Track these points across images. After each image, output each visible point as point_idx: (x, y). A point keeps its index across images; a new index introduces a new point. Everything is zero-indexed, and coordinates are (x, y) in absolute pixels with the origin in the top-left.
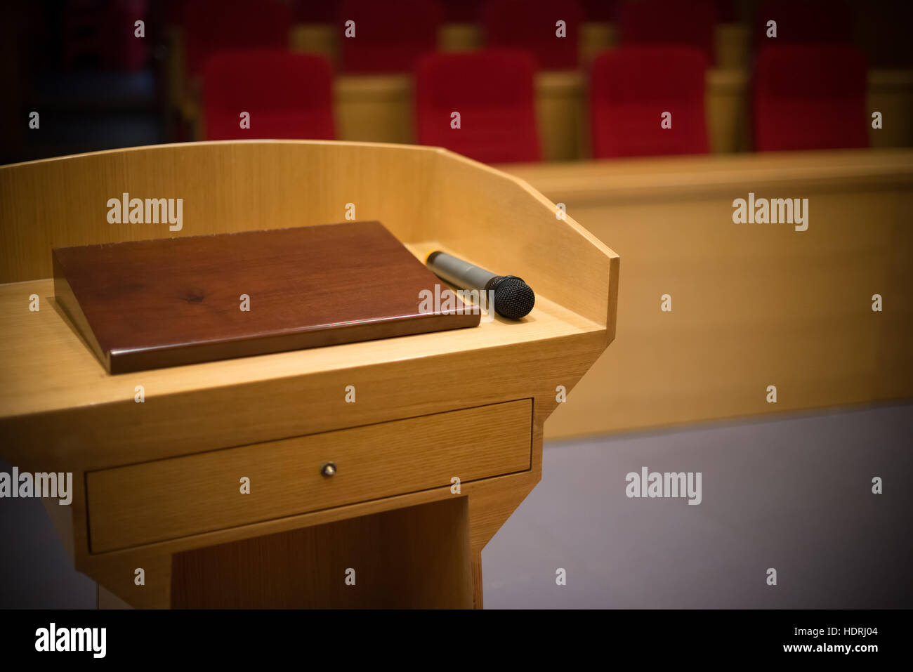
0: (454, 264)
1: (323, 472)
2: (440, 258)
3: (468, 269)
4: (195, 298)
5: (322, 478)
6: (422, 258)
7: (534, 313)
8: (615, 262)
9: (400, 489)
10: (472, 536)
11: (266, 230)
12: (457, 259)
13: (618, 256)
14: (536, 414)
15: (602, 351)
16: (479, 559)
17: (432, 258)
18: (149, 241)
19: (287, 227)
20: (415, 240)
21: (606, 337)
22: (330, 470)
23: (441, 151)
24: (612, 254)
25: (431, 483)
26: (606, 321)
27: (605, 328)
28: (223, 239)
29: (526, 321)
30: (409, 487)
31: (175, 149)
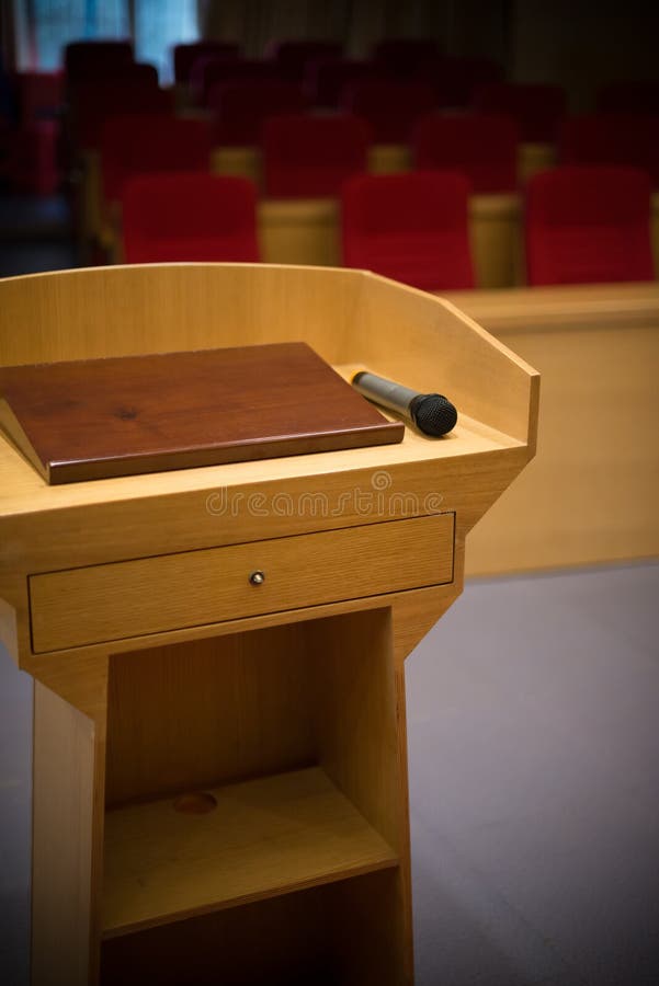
0: (379, 384)
1: (252, 580)
2: (365, 378)
3: (392, 388)
4: (127, 415)
5: (250, 585)
6: (348, 379)
7: (456, 430)
8: (536, 380)
9: (326, 598)
10: (395, 646)
11: (194, 350)
12: (382, 379)
13: (538, 374)
14: (457, 528)
15: (522, 468)
16: (403, 669)
17: (358, 378)
18: (82, 362)
19: (215, 347)
20: (342, 362)
21: (526, 454)
22: (258, 578)
23: (367, 273)
24: (532, 372)
25: (356, 593)
26: (526, 437)
27: (525, 444)
28: (152, 360)
29: (448, 438)
30: (336, 596)
31: (105, 271)
